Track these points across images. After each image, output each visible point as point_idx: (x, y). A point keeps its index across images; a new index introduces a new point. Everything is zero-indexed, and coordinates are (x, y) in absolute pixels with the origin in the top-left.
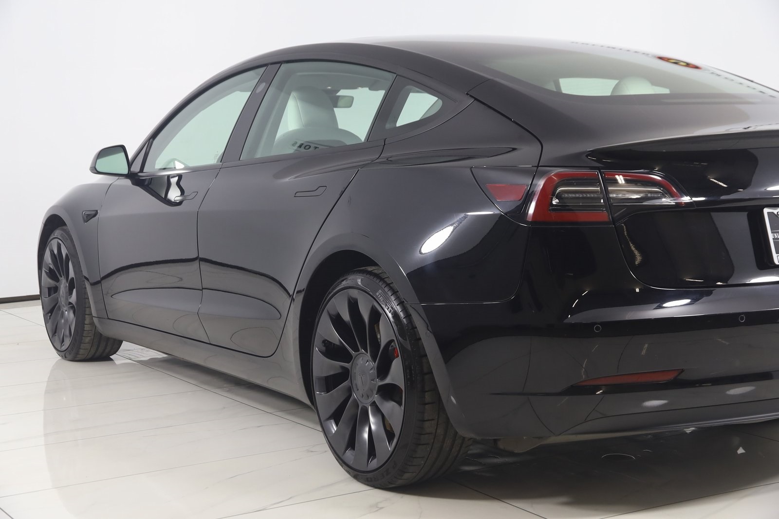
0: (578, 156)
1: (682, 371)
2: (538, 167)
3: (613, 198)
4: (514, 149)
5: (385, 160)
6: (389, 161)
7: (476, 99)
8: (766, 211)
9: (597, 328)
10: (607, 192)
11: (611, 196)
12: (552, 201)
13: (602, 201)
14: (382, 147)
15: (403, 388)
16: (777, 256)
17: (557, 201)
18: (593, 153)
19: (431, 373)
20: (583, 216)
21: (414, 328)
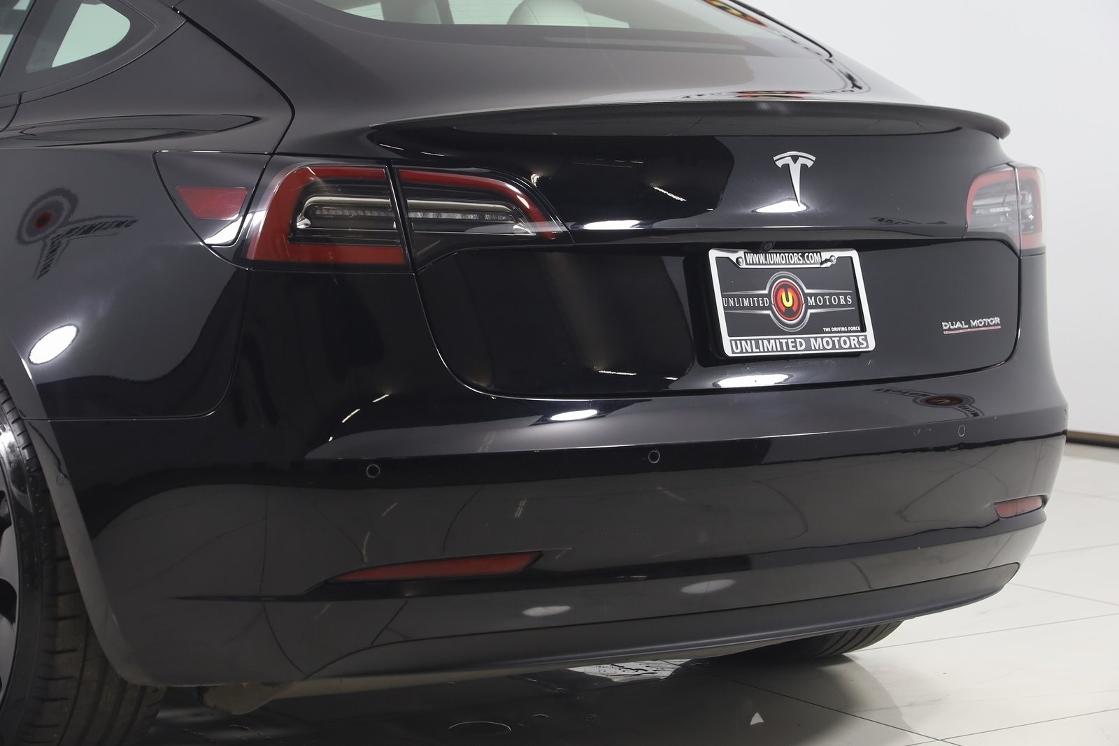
0: (349, 137)
1: (540, 555)
2: (272, 154)
3: (416, 220)
4: (256, 119)
5: (17, 133)
6: (24, 136)
7: (189, 20)
8: (714, 254)
9: (373, 471)
10: (405, 208)
11: (412, 215)
12: (295, 222)
13: (395, 226)
14: (15, 107)
15: (16, 585)
16: (731, 340)
17: (307, 221)
18: (381, 134)
19: (67, 558)
20: (355, 254)
21: (40, 469)
